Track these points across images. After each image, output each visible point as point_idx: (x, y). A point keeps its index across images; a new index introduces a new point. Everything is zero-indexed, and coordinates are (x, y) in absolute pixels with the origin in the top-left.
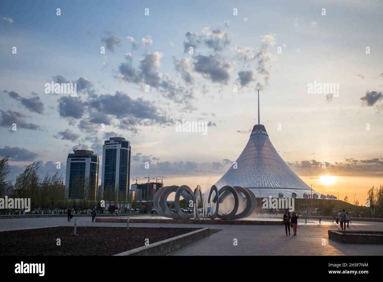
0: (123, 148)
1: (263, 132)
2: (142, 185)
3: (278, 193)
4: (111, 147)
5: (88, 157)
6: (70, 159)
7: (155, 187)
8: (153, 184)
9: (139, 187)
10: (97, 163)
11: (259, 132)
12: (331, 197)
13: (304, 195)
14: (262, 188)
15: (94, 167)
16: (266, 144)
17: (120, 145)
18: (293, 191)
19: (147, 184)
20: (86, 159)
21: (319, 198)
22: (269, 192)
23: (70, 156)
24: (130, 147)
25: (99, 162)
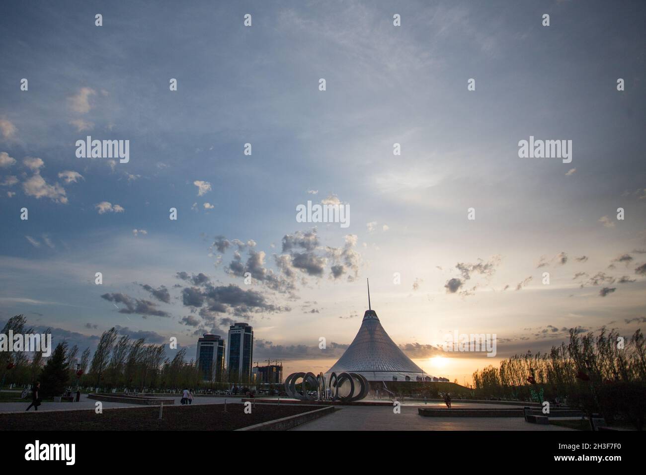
0: (246, 333)
1: (374, 317)
2: (263, 367)
3: (392, 376)
4: (235, 332)
5: (215, 341)
6: (200, 343)
7: (275, 370)
8: (273, 366)
9: (261, 369)
10: (224, 347)
11: (371, 317)
12: (444, 379)
13: (418, 378)
14: (376, 371)
15: (221, 350)
16: (378, 329)
17: (244, 330)
18: (406, 374)
19: (267, 367)
20: (214, 343)
21: (432, 380)
22: (384, 375)
23: (200, 340)
24: (253, 332)
25: (225, 346)
